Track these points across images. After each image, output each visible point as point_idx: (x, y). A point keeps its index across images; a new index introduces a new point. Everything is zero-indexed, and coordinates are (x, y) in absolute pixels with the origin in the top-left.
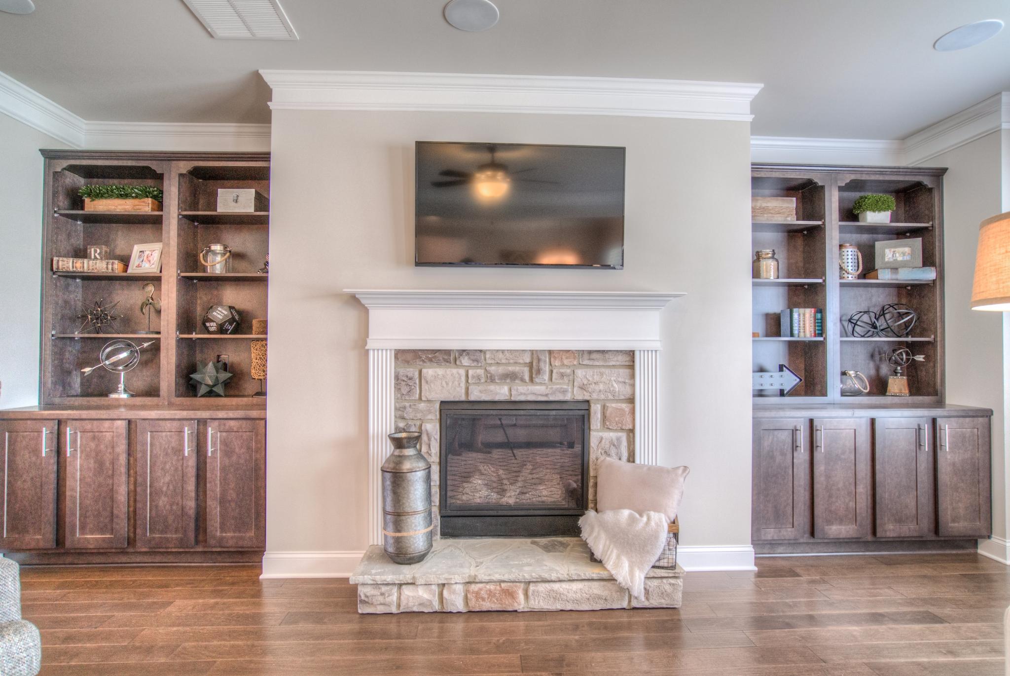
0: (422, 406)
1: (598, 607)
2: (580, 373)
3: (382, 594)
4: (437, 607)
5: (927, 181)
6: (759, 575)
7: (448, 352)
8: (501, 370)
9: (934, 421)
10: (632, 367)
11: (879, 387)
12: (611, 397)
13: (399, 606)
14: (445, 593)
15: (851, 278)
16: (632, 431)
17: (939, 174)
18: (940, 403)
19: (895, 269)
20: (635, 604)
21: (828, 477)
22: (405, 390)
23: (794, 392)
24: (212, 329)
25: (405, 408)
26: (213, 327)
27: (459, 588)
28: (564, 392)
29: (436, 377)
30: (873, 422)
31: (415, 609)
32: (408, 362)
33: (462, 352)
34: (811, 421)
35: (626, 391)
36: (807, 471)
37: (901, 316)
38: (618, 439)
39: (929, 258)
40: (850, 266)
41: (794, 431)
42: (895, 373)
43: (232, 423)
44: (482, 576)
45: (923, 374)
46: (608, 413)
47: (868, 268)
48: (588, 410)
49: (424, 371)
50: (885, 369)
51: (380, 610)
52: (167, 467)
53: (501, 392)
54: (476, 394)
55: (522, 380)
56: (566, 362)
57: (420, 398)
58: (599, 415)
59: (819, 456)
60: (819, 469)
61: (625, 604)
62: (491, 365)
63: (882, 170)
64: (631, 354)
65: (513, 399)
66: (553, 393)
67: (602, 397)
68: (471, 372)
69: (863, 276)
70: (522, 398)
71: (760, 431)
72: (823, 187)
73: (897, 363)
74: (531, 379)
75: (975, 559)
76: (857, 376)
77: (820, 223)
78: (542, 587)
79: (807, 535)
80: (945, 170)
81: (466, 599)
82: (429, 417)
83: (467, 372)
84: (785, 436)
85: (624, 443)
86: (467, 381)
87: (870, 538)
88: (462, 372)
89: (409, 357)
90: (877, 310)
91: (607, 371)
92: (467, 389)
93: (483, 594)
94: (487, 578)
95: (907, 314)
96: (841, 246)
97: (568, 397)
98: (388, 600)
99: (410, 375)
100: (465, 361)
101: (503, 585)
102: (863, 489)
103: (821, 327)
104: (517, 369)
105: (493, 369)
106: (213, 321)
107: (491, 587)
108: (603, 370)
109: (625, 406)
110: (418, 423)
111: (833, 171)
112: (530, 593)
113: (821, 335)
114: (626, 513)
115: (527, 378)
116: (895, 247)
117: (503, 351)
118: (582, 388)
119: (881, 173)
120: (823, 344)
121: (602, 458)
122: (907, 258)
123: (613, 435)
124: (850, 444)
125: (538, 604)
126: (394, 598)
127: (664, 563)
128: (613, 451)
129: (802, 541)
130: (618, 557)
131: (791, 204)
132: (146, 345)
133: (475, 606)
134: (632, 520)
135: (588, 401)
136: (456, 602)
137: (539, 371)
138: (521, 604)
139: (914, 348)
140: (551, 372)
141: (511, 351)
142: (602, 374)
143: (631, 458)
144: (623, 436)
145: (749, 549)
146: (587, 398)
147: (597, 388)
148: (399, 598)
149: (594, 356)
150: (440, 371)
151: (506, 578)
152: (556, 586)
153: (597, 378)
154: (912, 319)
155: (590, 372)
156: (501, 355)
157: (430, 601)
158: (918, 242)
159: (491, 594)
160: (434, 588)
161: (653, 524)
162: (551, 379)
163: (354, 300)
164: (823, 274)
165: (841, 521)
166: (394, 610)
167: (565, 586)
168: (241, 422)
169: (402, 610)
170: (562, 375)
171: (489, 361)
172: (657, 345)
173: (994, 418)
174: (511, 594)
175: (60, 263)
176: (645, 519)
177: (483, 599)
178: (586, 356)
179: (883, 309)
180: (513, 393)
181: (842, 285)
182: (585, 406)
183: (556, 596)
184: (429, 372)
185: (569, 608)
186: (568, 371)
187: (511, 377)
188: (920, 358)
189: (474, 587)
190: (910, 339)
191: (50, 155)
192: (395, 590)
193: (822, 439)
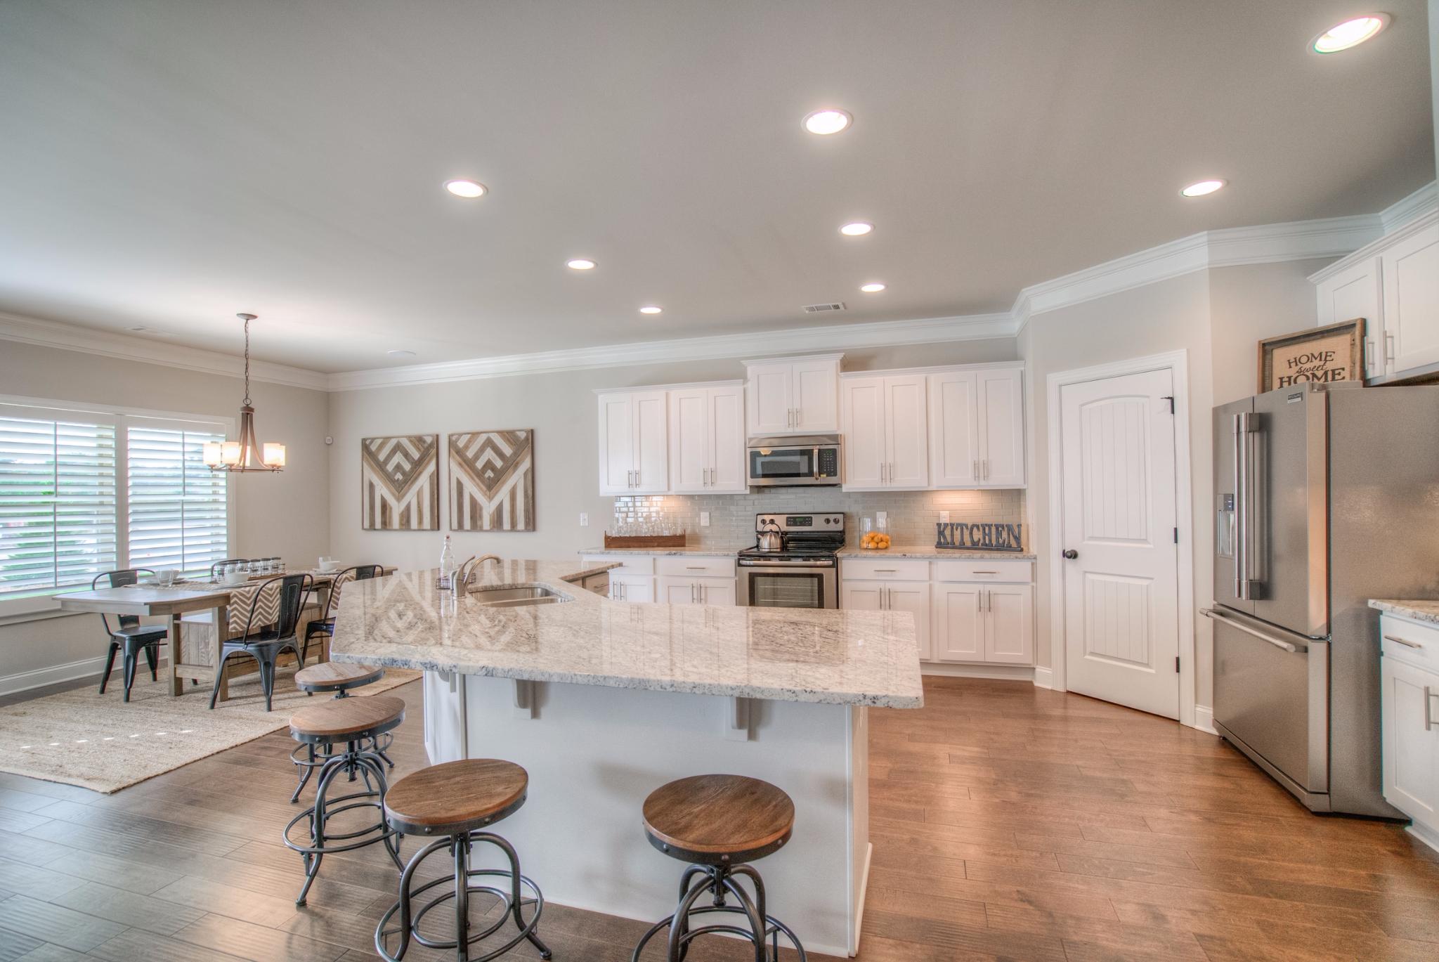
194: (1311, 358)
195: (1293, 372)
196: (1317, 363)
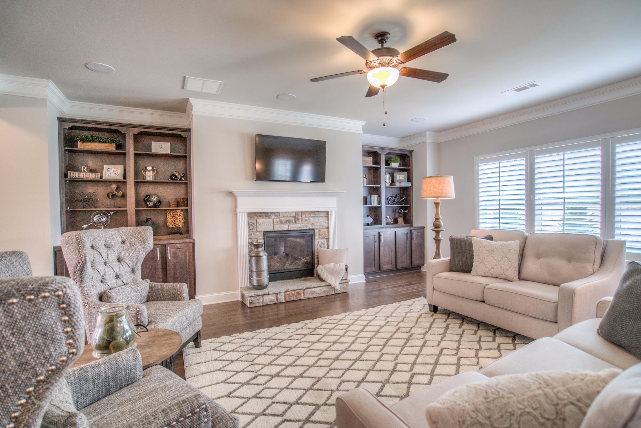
0: (258, 233)
1: (325, 295)
2: (311, 219)
3: (257, 299)
4: (276, 301)
5: (408, 154)
6: (366, 282)
7: (266, 213)
8: (285, 219)
9: (411, 231)
10: (328, 217)
11: (396, 221)
12: (321, 227)
13: (263, 303)
14: (278, 296)
15: (388, 185)
16: (328, 239)
17: (411, 152)
18: (412, 226)
19: (400, 182)
20: (336, 292)
21: (384, 250)
22: (251, 228)
23: (371, 224)
24: (150, 205)
25: (251, 234)
26: (151, 204)
27: (283, 294)
28: (306, 226)
29: (263, 222)
30: (395, 232)
31: (269, 303)
32: (252, 217)
33: (272, 213)
34: (379, 233)
35: (326, 225)
36: (378, 249)
37: (401, 198)
38: (324, 242)
39: (409, 179)
40: (388, 181)
41: (375, 236)
42: (400, 217)
43: (178, 245)
44: (291, 289)
45: (407, 217)
46: (321, 233)
47: (393, 182)
48: (314, 232)
49: (258, 220)
50: (397, 216)
51: (257, 305)
52: (148, 266)
53: (285, 227)
54: (277, 228)
55: (292, 222)
56: (307, 215)
57: (257, 231)
58: (318, 234)
59: (381, 244)
60: (382, 248)
61: (333, 293)
62: (281, 217)
63: (396, 150)
64: (328, 212)
65: (290, 229)
66: (303, 227)
67: (319, 227)
68: (275, 220)
69: (391, 185)
70: (293, 229)
71: (365, 237)
72: (380, 154)
73: (400, 213)
74: (295, 222)
75: (420, 272)
76: (390, 218)
77: (379, 166)
78: (309, 290)
79: (378, 270)
80: (413, 151)
81: (285, 297)
82: (260, 237)
83: (273, 220)
84: (372, 238)
85: (326, 243)
86: (273, 224)
87: (395, 269)
88: (272, 220)
89: (252, 215)
90: (394, 195)
91: (320, 218)
92: (273, 226)
93: (291, 295)
94: (292, 289)
95: (403, 197)
96: (385, 174)
97: (308, 228)
98: (260, 301)
99: (253, 222)
100: (273, 216)
101: (297, 291)
102: (393, 254)
103: (380, 202)
104: (290, 218)
105: (282, 219)
106: (151, 202)
107: (293, 292)
108: (319, 218)
109: (326, 230)
110: (256, 240)
111: (383, 149)
112: (305, 293)
113: (379, 204)
114: (332, 264)
115: (294, 221)
116: (400, 175)
117: (286, 212)
118: (312, 224)
119: (396, 151)
120: (381, 207)
121: (319, 248)
122: (403, 179)
123: (322, 240)
124: (390, 240)
125: (307, 296)
126: (261, 300)
127: (344, 279)
128: (323, 246)
129: (377, 271)
130: (331, 278)
131: (370, 159)
132: (112, 213)
133: (288, 299)
134: (335, 266)
135: (313, 229)
136: (282, 298)
137: (298, 219)
138: (302, 297)
139: (405, 208)
140: (302, 219)
141: (288, 212)
142: (318, 219)
143: (328, 247)
144: (325, 240)
145: (363, 275)
146: (314, 228)
147: (317, 224)
148: (263, 300)
149: (316, 213)
150: (264, 220)
151: (298, 288)
152: (313, 289)
153: (317, 221)
154: (404, 199)
155: (314, 219)
156: (285, 214)
157: (274, 300)
158: (406, 173)
159: (293, 294)
160: (275, 295)
161: (341, 266)
162: (302, 222)
163: (231, 194)
164: (380, 184)
165: (387, 264)
166: (261, 304)
167: (315, 289)
168: (181, 244)
169: (264, 304)
170: (306, 220)
171: (281, 216)
172: (336, 209)
173: (425, 229)
174: (299, 294)
175: (72, 174)
176: (338, 265)
177: (291, 297)
178: (313, 213)
179: (397, 195)
180: (290, 227)
181: (386, 187)
182: (313, 231)
183: (313, 293)
184: (260, 220)
185: (317, 296)
186: (308, 219)
187: (289, 221)
188: (407, 211)
189: (288, 293)
190: (404, 205)
191: (61, 120)
192: (261, 297)
193: (382, 238)
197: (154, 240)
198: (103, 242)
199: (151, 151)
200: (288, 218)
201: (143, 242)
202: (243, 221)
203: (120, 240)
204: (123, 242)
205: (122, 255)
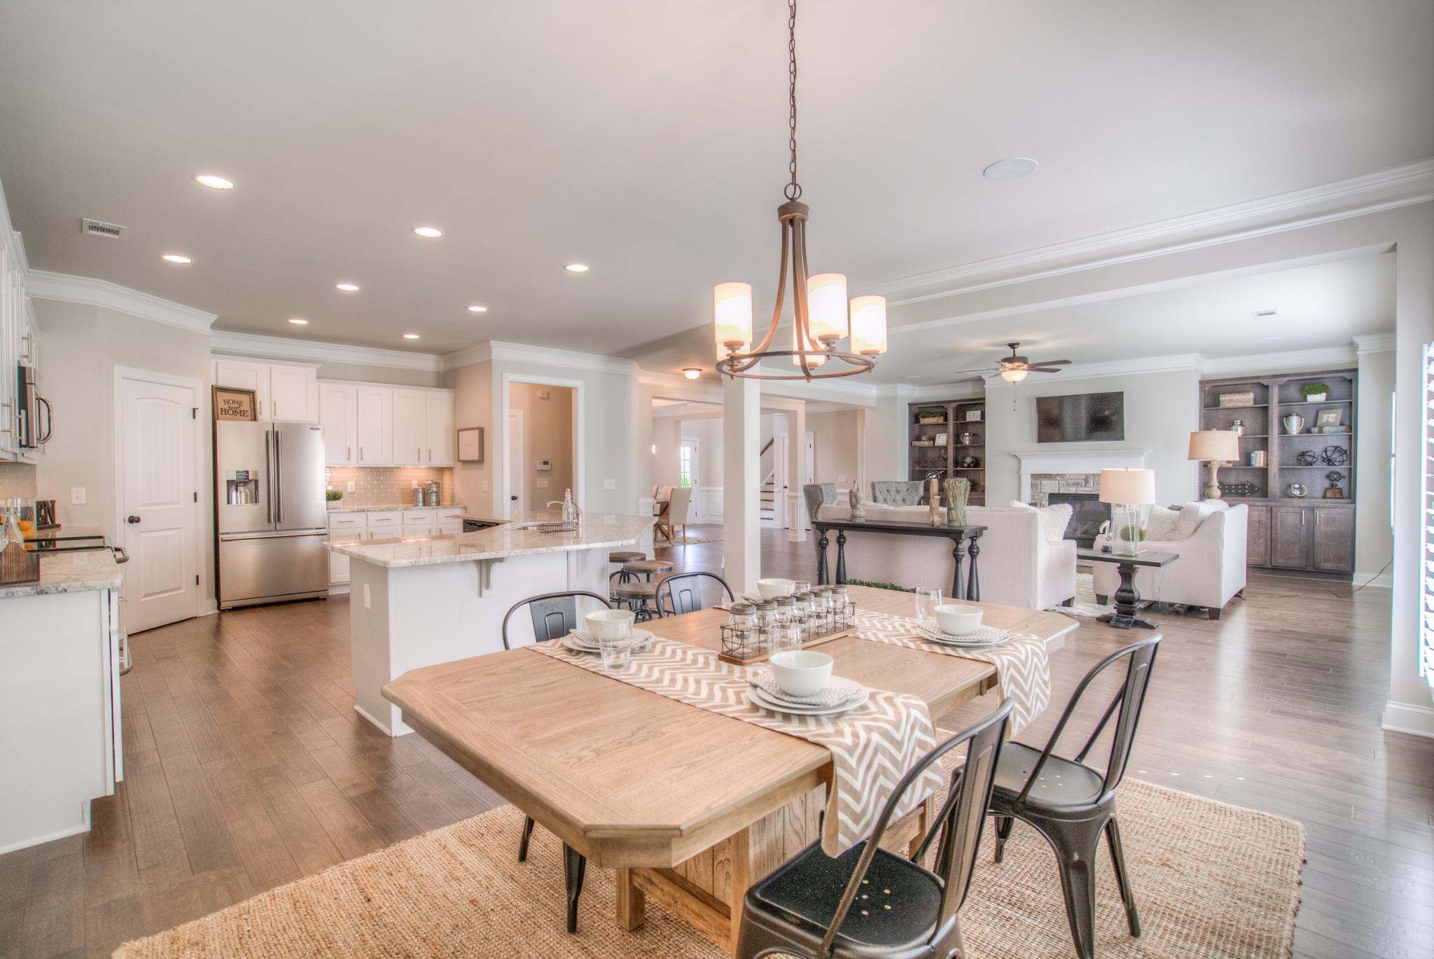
0: (1041, 495)
7: (1051, 475)
8: (1073, 482)
15: (1294, 433)
17: (1354, 371)
25: (1035, 495)
26: (966, 465)
29: (1047, 484)
32: (1036, 479)
33: (1057, 475)
40: (1294, 427)
49: (1042, 482)
53: (1073, 490)
54: (1063, 490)
55: (1082, 486)
57: (1041, 492)
65: (1078, 493)
68: (1060, 482)
70: (1082, 492)
72: (1268, 386)
73: (1334, 481)
74: (1085, 485)
76: (1299, 488)
77: (1268, 405)
82: (1044, 499)
86: (1059, 486)
88: (1057, 482)
89: (1037, 477)
92: (1060, 488)
99: (1037, 482)
100: (1058, 478)
104: (1079, 481)
105: (1069, 481)
110: (1039, 501)
111: (1273, 377)
115: (1083, 484)
116: (1330, 413)
120: (1268, 469)
122: (1334, 420)
131: (1249, 396)
137: (1088, 482)
141: (1076, 474)
150: (1048, 482)
156: (1073, 476)
158: (1340, 410)
163: (1016, 457)
170: (1098, 484)
171: (1068, 478)
175: (914, 443)
180: (1078, 490)
184: (1044, 482)
187: (1077, 484)
191: (910, 404)
194: (234, 402)
195: (226, 407)
196: (236, 405)
197: (970, 495)
198: (894, 489)
199: (965, 420)
200: (1077, 481)
201: (917, 490)
202: (1026, 482)
203: (905, 489)
204: (907, 490)
205: (905, 497)
